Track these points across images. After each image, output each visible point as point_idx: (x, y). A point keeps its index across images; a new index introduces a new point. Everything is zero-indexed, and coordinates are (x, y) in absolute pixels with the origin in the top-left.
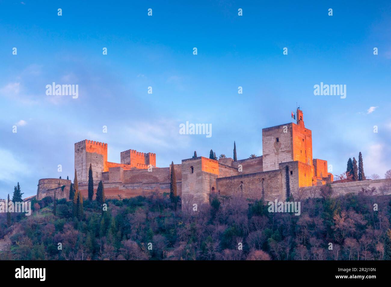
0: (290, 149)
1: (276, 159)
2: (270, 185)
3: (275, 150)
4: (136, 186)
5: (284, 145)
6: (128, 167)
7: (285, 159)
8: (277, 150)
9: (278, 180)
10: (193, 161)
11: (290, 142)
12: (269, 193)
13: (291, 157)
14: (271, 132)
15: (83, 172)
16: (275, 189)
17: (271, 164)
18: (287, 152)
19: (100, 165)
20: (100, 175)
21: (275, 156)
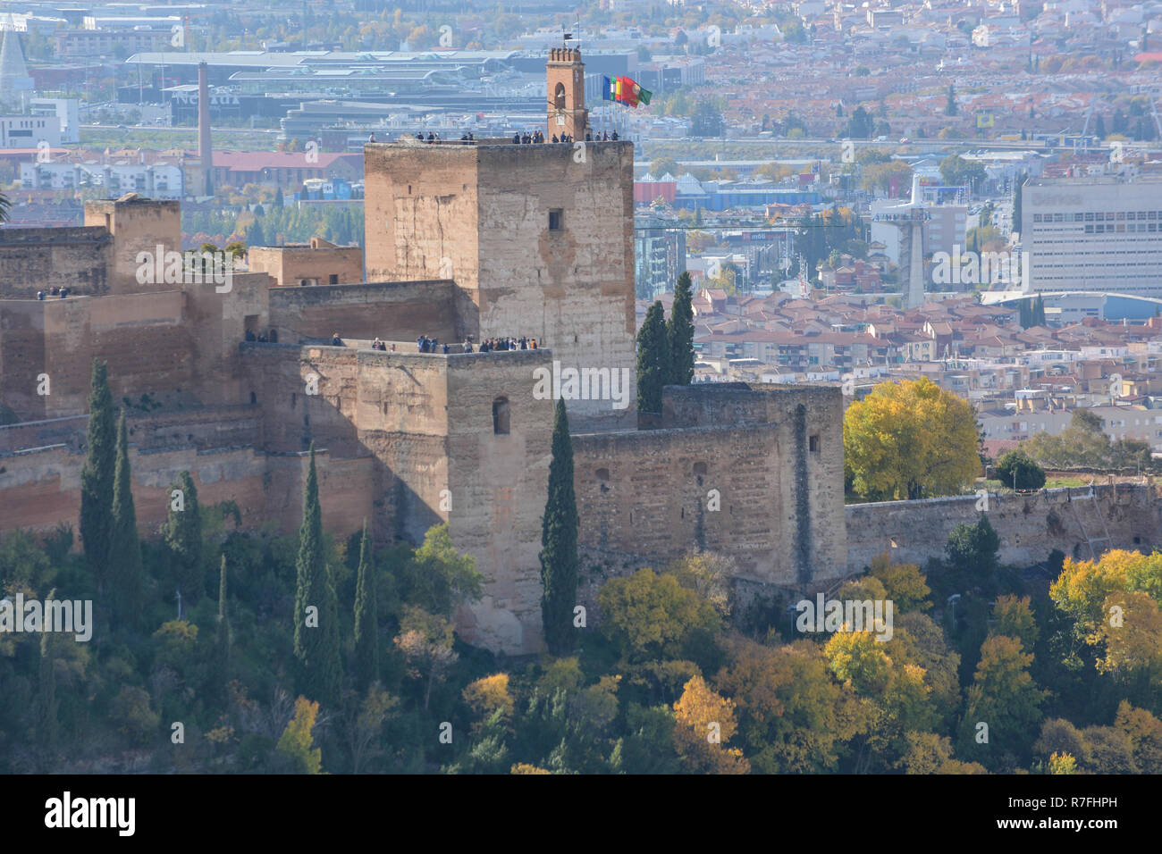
0: (621, 277)
2: (730, 495)
5: (591, 253)
7: (592, 323)
8: (557, 274)
9: (767, 477)
10: (509, 369)
13: (623, 317)
14: (523, 173)
18: (605, 293)
21: (545, 304)
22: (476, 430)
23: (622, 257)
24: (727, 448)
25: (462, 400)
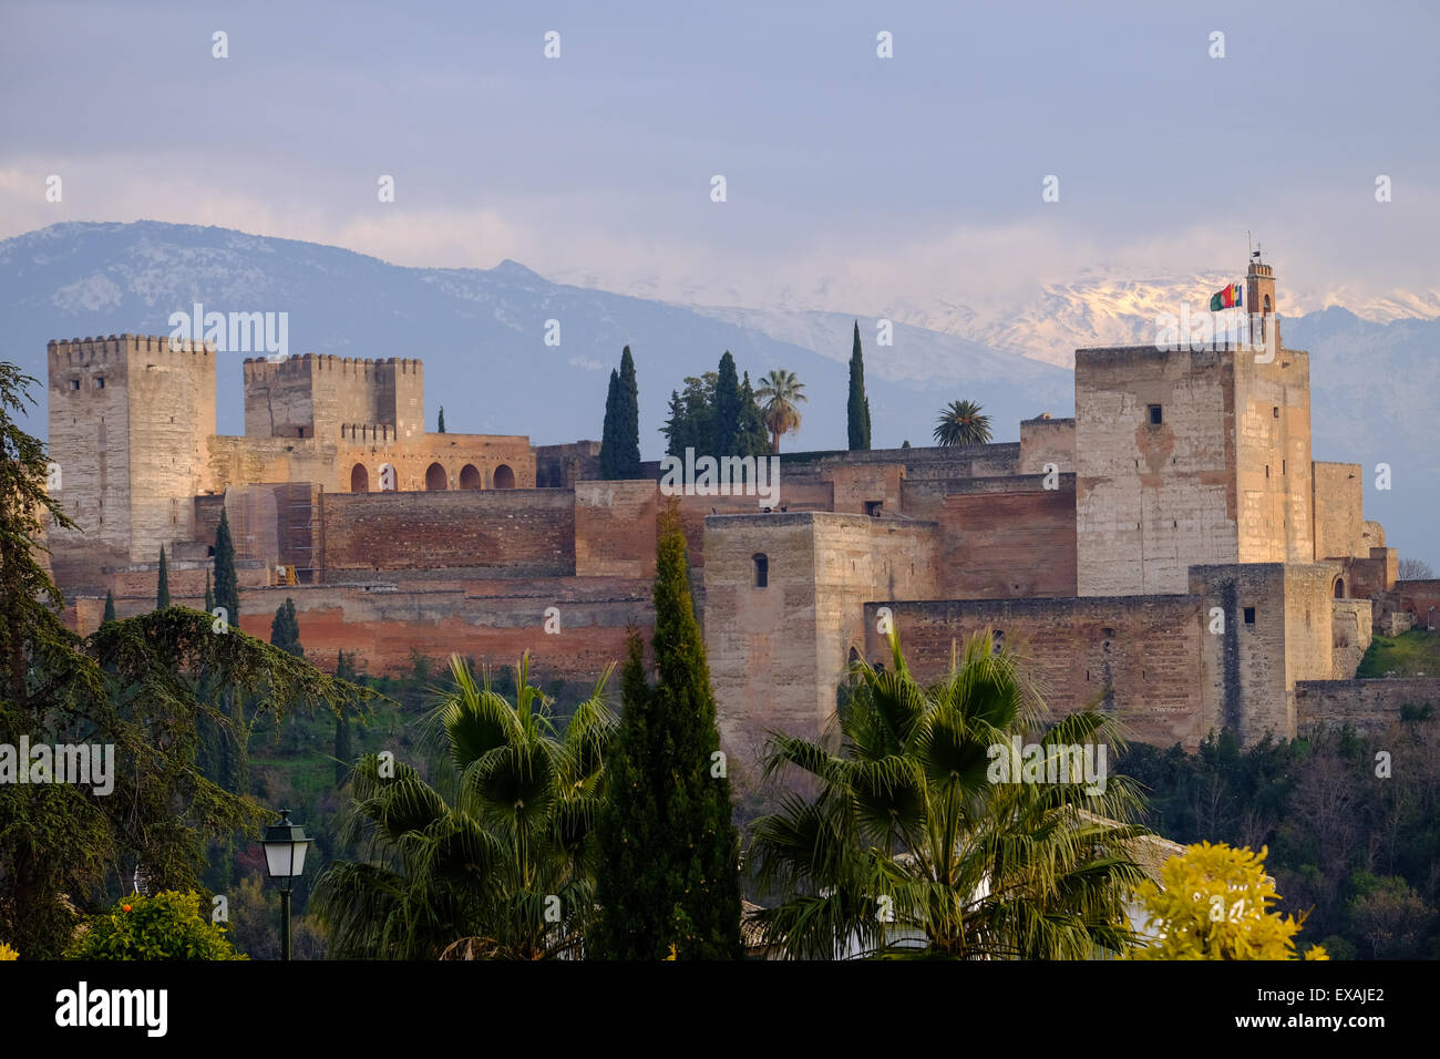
0: (1222, 467)
1: (1149, 507)
2: (1142, 660)
3: (1142, 463)
4: (431, 609)
5: (1191, 446)
6: (305, 450)
7: (1191, 510)
8: (1155, 463)
9: (1186, 646)
10: (767, 529)
11: (1221, 432)
12: (1138, 697)
13: (1225, 505)
14: (1119, 373)
15: (109, 501)
16: (1169, 685)
17: (1122, 527)
18: (1205, 482)
19: (187, 461)
20: (187, 512)
21: (1142, 492)
22: (733, 582)
23: (1223, 449)
24: (1139, 616)
25: (719, 556)
